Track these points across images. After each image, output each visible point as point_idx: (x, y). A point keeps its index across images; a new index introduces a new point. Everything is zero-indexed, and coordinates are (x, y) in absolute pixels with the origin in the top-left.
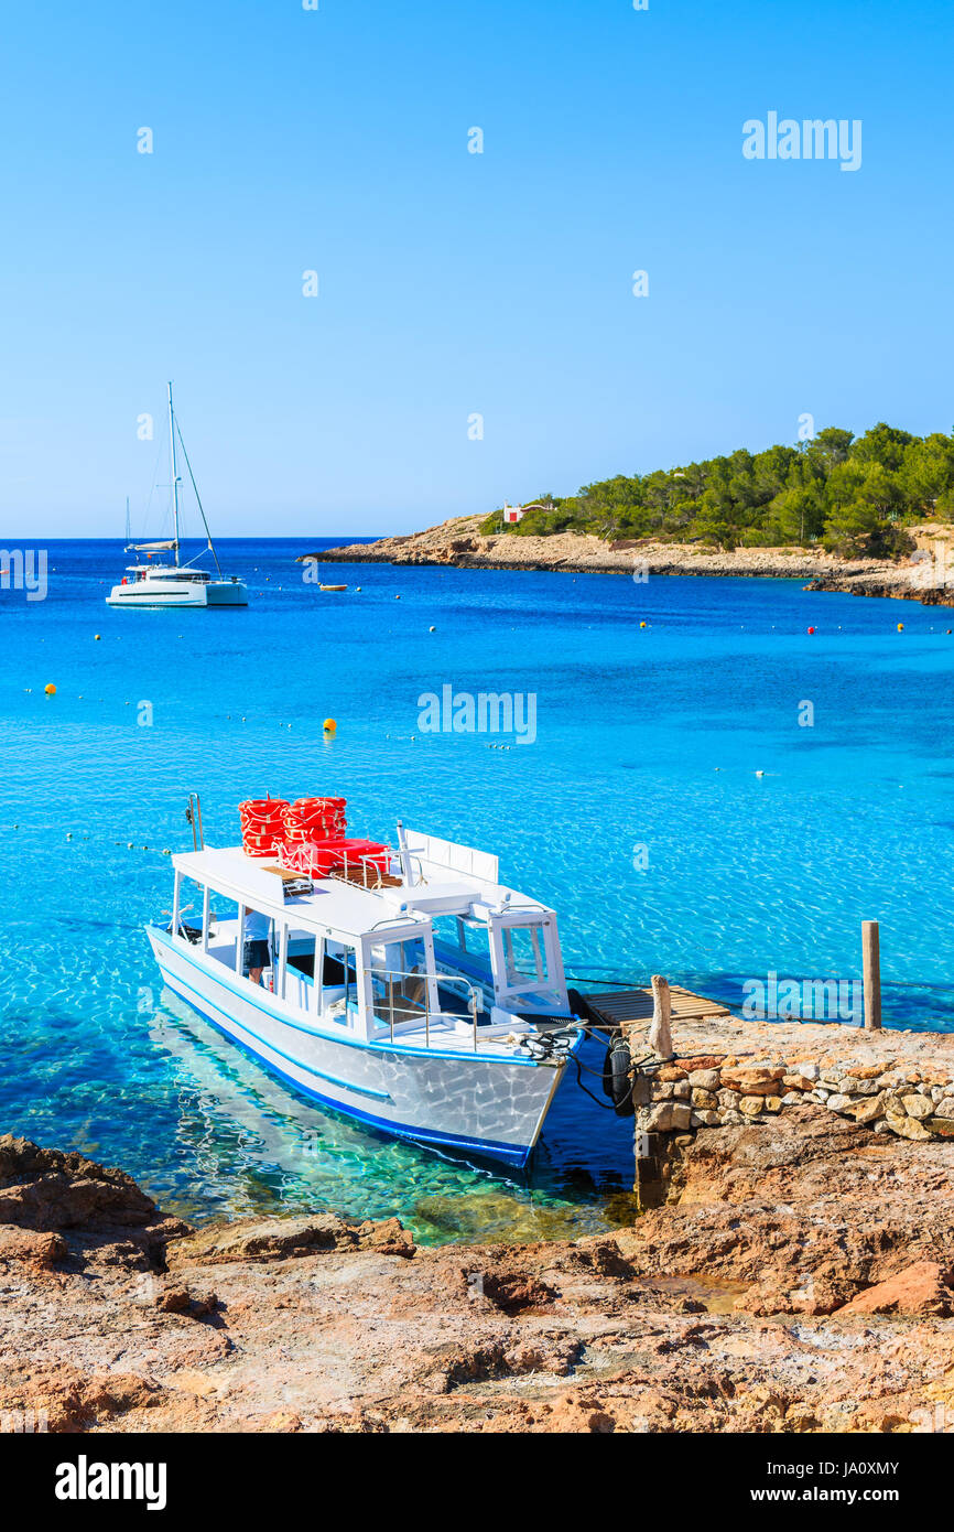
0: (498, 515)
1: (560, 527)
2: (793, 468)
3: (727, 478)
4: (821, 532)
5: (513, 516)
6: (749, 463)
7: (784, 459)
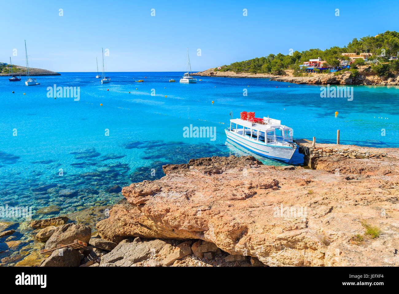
0: (217, 68)
1: (227, 70)
2: (265, 61)
3: (254, 62)
4: (270, 71)
5: (219, 68)
6: (258, 60)
7: (264, 59)
